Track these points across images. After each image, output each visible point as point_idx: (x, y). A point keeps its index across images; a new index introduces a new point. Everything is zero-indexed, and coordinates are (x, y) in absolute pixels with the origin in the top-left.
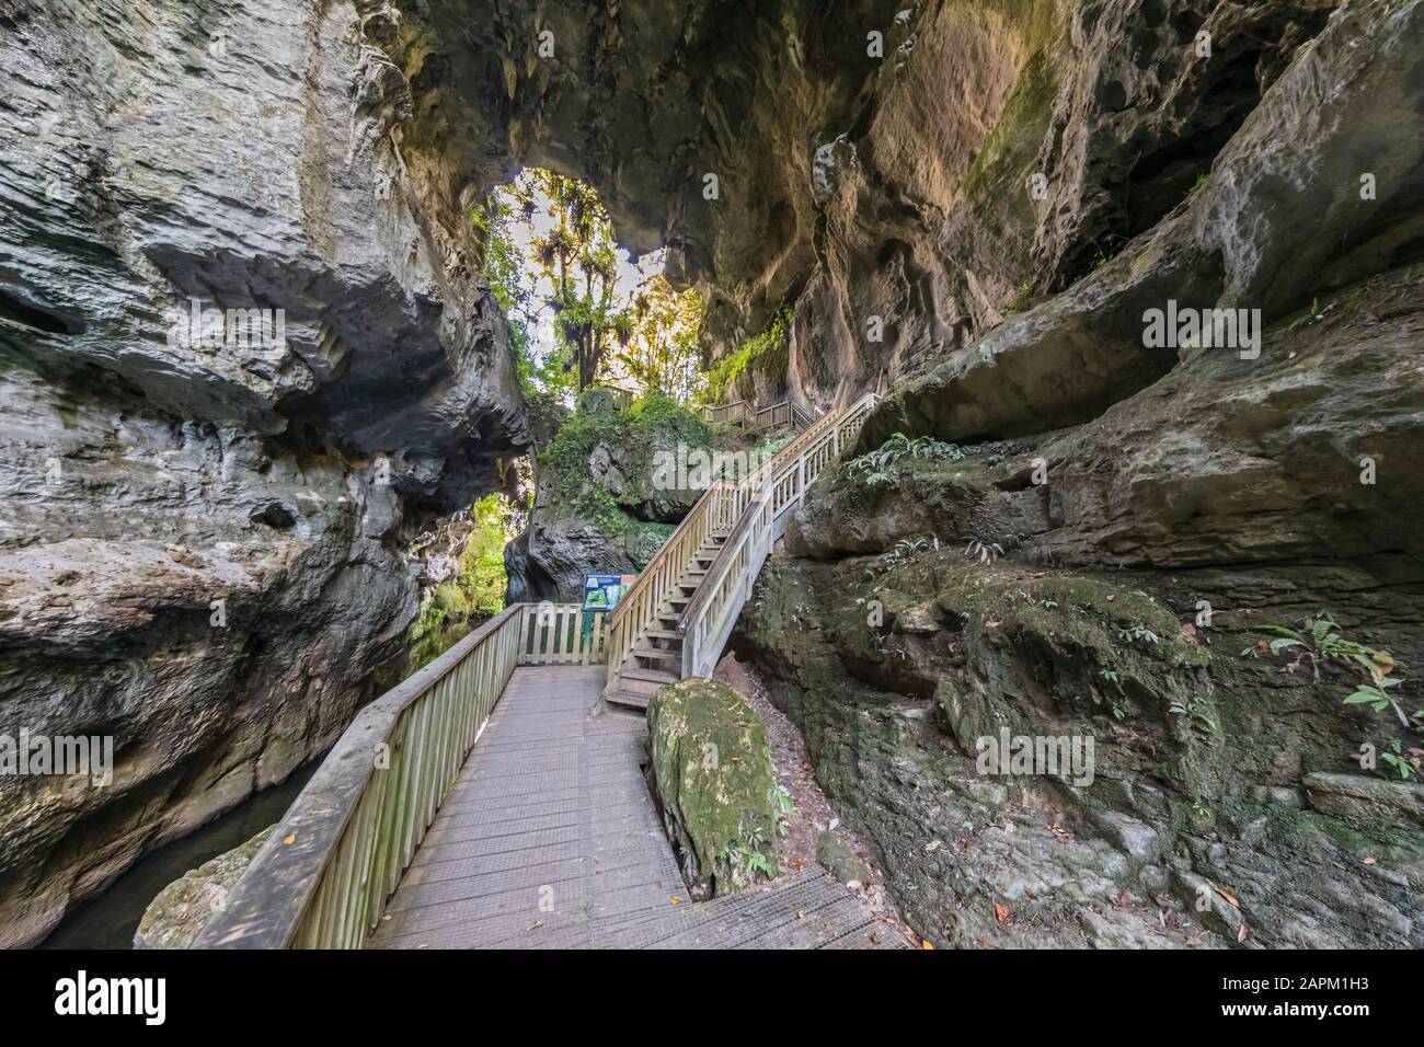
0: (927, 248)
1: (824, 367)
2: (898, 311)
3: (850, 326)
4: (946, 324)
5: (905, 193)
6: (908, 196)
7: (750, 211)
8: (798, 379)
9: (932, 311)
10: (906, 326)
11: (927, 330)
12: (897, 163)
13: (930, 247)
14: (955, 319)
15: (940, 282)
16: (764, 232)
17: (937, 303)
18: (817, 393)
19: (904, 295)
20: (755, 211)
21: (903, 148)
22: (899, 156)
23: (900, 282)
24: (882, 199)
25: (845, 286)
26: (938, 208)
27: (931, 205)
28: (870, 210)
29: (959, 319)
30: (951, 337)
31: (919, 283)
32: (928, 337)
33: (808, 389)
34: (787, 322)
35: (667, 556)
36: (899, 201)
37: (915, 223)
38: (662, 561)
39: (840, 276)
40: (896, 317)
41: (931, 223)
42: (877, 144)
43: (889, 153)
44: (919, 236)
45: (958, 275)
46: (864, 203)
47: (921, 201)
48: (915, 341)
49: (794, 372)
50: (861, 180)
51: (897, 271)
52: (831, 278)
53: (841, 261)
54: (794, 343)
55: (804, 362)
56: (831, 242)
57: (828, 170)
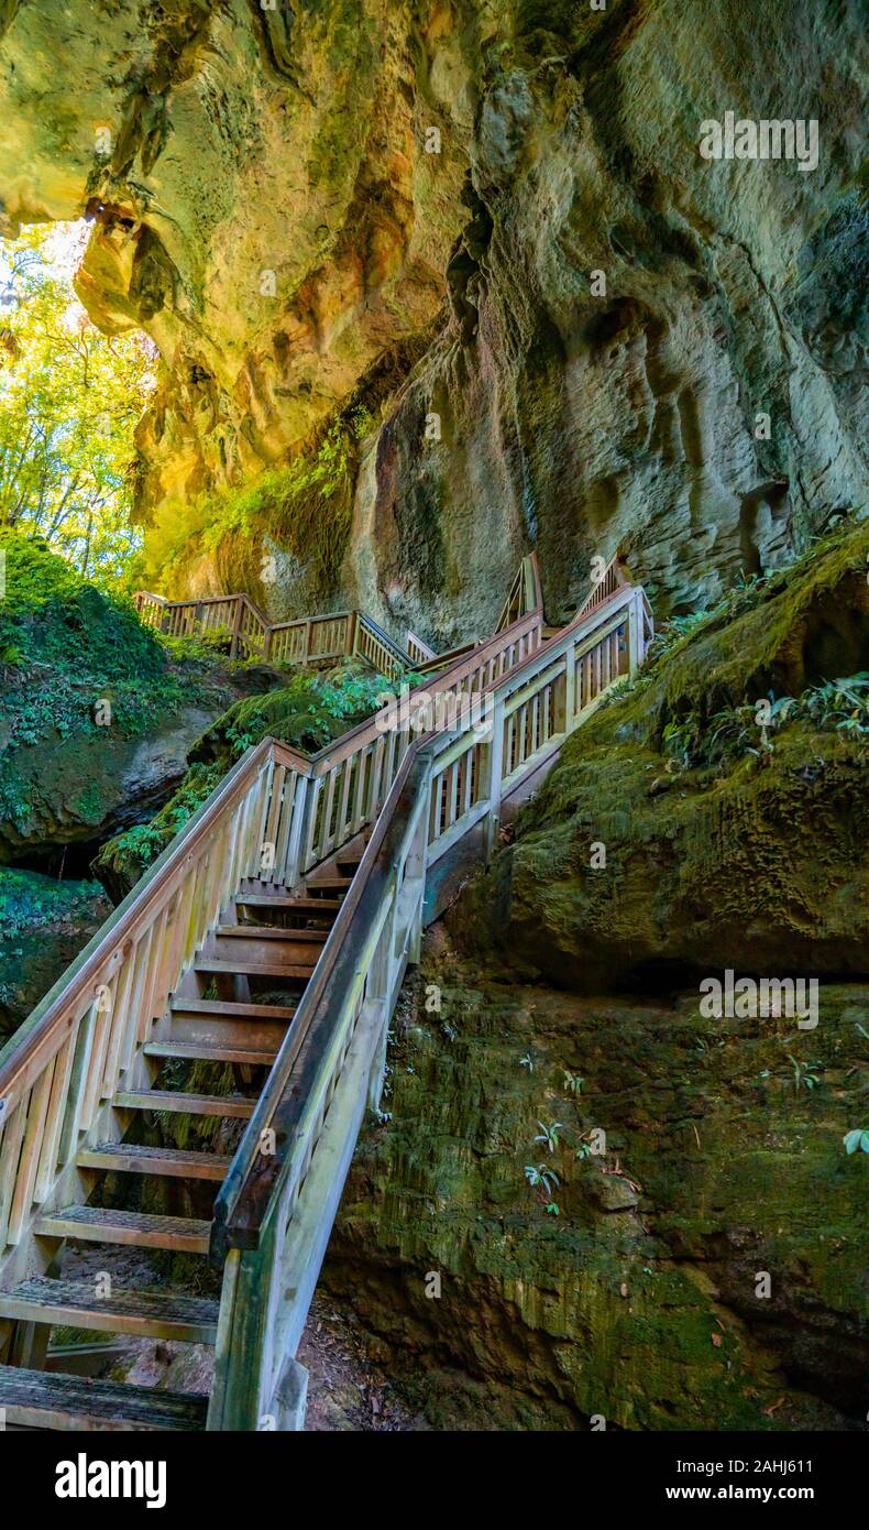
0: (700, 330)
1: (438, 548)
2: (624, 451)
3: (513, 465)
4: (723, 489)
5: (676, 202)
6: (682, 210)
7: (312, 185)
8: (372, 569)
9: (697, 461)
10: (638, 485)
11: (683, 499)
12: (672, 137)
13: (709, 328)
14: (751, 484)
15: (721, 403)
16: (333, 237)
17: (710, 444)
18: (415, 603)
19: (642, 417)
20: (323, 184)
21: (689, 107)
22: (678, 121)
23: (634, 390)
24: (622, 207)
25: (512, 378)
26: (743, 246)
27: (729, 239)
28: (595, 225)
29: (758, 483)
30: (735, 519)
31: (674, 399)
32: (684, 514)
33: (394, 593)
34: (355, 442)
35: (126, 953)
36: (661, 218)
37: (684, 271)
38: (113, 965)
39: (503, 354)
40: (618, 462)
41: (724, 276)
42: (632, 89)
43: (658, 109)
44: (686, 301)
45: (772, 390)
46: (585, 208)
47: (708, 226)
48: (657, 517)
49: (364, 551)
50: (588, 158)
51: (630, 367)
52: (476, 360)
53: (512, 323)
54: (370, 485)
55: (392, 530)
56: (497, 280)
57: (515, 121)
